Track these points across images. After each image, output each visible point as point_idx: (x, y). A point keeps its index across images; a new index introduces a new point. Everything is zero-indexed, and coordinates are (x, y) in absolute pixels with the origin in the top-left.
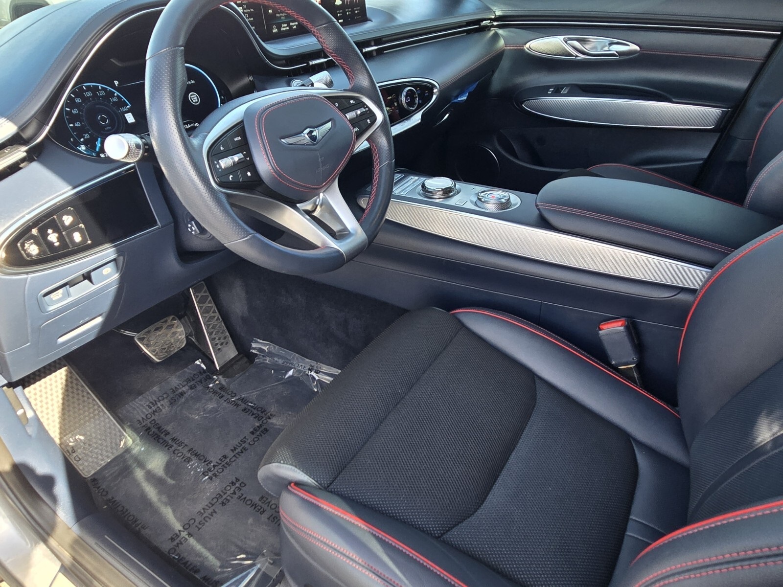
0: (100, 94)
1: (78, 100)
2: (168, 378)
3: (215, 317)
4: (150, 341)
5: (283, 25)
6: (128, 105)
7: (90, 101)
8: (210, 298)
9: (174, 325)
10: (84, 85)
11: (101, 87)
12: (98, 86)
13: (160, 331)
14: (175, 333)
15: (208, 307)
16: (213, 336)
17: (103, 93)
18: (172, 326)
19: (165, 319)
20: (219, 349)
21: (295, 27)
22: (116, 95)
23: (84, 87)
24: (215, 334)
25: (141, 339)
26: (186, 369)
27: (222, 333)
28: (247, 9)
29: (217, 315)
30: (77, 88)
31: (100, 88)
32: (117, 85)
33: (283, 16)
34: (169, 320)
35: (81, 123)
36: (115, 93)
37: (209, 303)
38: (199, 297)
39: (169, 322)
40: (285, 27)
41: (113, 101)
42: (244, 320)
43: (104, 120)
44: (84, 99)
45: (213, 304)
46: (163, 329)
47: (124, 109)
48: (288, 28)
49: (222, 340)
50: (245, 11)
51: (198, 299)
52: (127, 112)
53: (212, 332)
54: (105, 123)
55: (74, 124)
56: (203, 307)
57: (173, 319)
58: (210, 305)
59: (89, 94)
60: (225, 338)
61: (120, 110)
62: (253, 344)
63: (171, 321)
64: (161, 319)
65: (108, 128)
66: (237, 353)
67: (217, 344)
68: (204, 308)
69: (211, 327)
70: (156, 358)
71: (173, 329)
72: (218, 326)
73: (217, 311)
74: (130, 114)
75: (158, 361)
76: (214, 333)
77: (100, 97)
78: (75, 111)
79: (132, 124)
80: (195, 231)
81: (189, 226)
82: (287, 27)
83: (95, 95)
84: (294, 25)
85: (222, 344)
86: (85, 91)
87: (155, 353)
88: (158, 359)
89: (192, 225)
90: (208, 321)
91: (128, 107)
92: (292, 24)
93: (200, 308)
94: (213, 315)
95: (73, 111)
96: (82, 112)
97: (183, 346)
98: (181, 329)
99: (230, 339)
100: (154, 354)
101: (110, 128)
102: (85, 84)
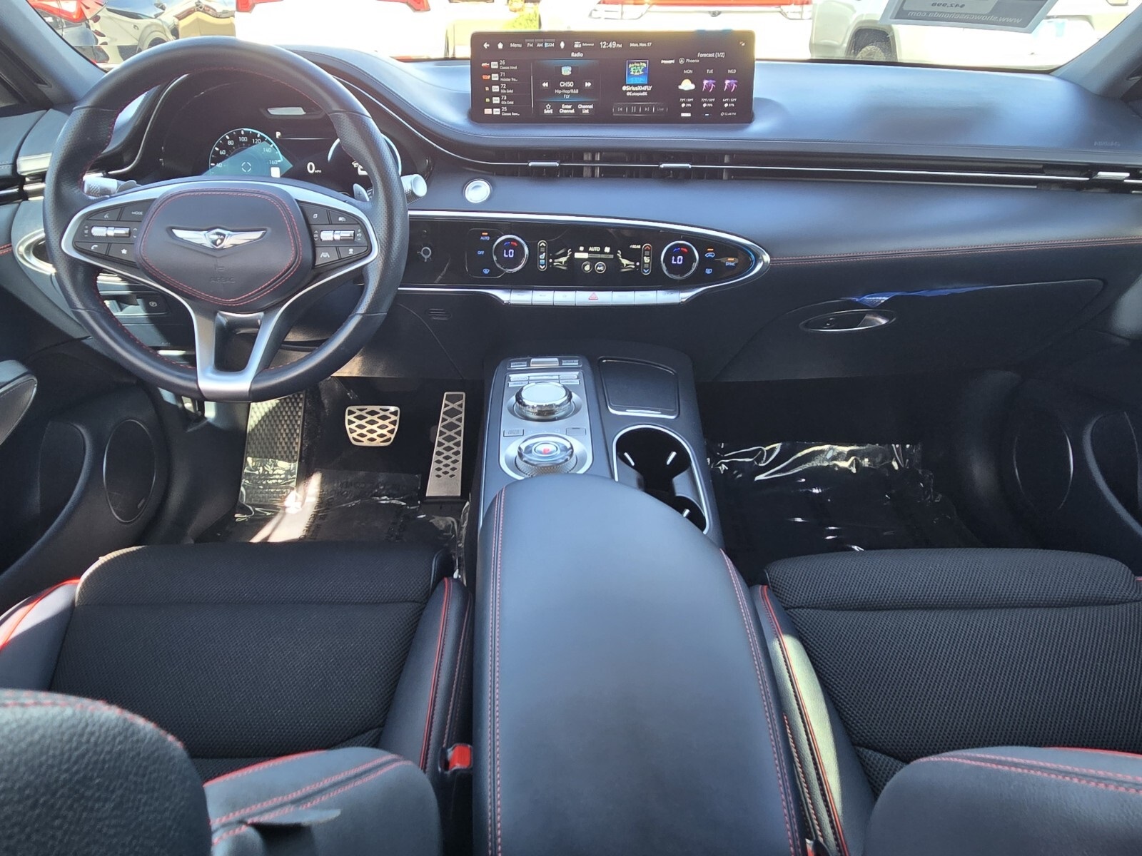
1: (230, 143)
3: (455, 438)
5: (563, 106)
8: (462, 415)
9: (390, 418)
11: (260, 135)
14: (384, 426)
15: (454, 424)
16: (441, 458)
18: (387, 418)
20: (439, 476)
21: (587, 111)
23: (242, 132)
24: (444, 458)
27: (454, 462)
28: (506, 77)
29: (460, 439)
31: (258, 135)
33: (567, 94)
37: (457, 420)
38: (450, 407)
39: (388, 413)
40: (566, 109)
45: (462, 424)
48: (573, 111)
49: (448, 469)
50: (502, 79)
51: (447, 408)
52: (275, 166)
56: (447, 420)
58: (457, 423)
60: (453, 469)
66: (459, 495)
67: (439, 469)
71: (386, 421)
72: (453, 451)
73: (462, 434)
76: (443, 455)
82: (571, 109)
84: (586, 109)
85: (446, 473)
86: (242, 136)
92: (580, 106)
93: (443, 419)
94: (454, 435)
99: (460, 474)
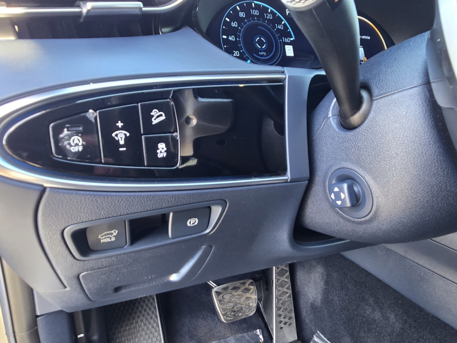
0: (267, 17)
1: (242, 15)
2: (228, 337)
3: (287, 293)
4: (224, 299)
6: (292, 37)
7: (254, 20)
8: (288, 274)
9: (250, 290)
10: (254, 2)
11: (271, 10)
12: (268, 9)
13: (236, 292)
14: (248, 298)
15: (285, 281)
16: (280, 312)
17: (270, 17)
18: (247, 290)
19: (245, 281)
20: (281, 328)
22: (283, 23)
23: (253, 4)
24: (282, 311)
25: (218, 293)
26: (245, 334)
27: (289, 312)
29: (290, 292)
30: (246, 3)
31: (269, 11)
32: (287, 14)
34: (248, 283)
35: (236, 39)
36: (283, 21)
37: (286, 278)
38: (280, 269)
39: (247, 285)
41: (278, 29)
42: (313, 307)
43: (261, 43)
44: (249, 15)
45: (289, 280)
46: (240, 290)
47: (287, 40)
49: (287, 320)
51: (278, 271)
52: (288, 44)
53: (281, 308)
54: (262, 47)
55: (228, 36)
56: (280, 279)
57: (251, 284)
58: (286, 280)
59: (256, 13)
60: (290, 318)
61: (282, 39)
62: (315, 336)
63: (249, 285)
64: (240, 280)
65: (262, 53)
66: (297, 338)
67: (281, 322)
68: (280, 281)
69: (281, 302)
70: (224, 318)
71: (248, 293)
72: (287, 304)
73: (291, 288)
74: (291, 47)
75: (224, 321)
76: (282, 309)
77: (267, 19)
78: (234, 24)
79: (290, 57)
80: (343, 201)
81: (336, 189)
83: (261, 16)
85: (285, 323)
86: (253, 9)
87: (225, 312)
88: (225, 320)
89: (341, 190)
90: (280, 296)
91: (292, 39)
93: (278, 280)
94: (286, 290)
95: (232, 24)
96: (242, 28)
97: (251, 315)
98: (255, 297)
99: (294, 320)
100: (223, 313)
101: (265, 53)
102: (256, 2)
